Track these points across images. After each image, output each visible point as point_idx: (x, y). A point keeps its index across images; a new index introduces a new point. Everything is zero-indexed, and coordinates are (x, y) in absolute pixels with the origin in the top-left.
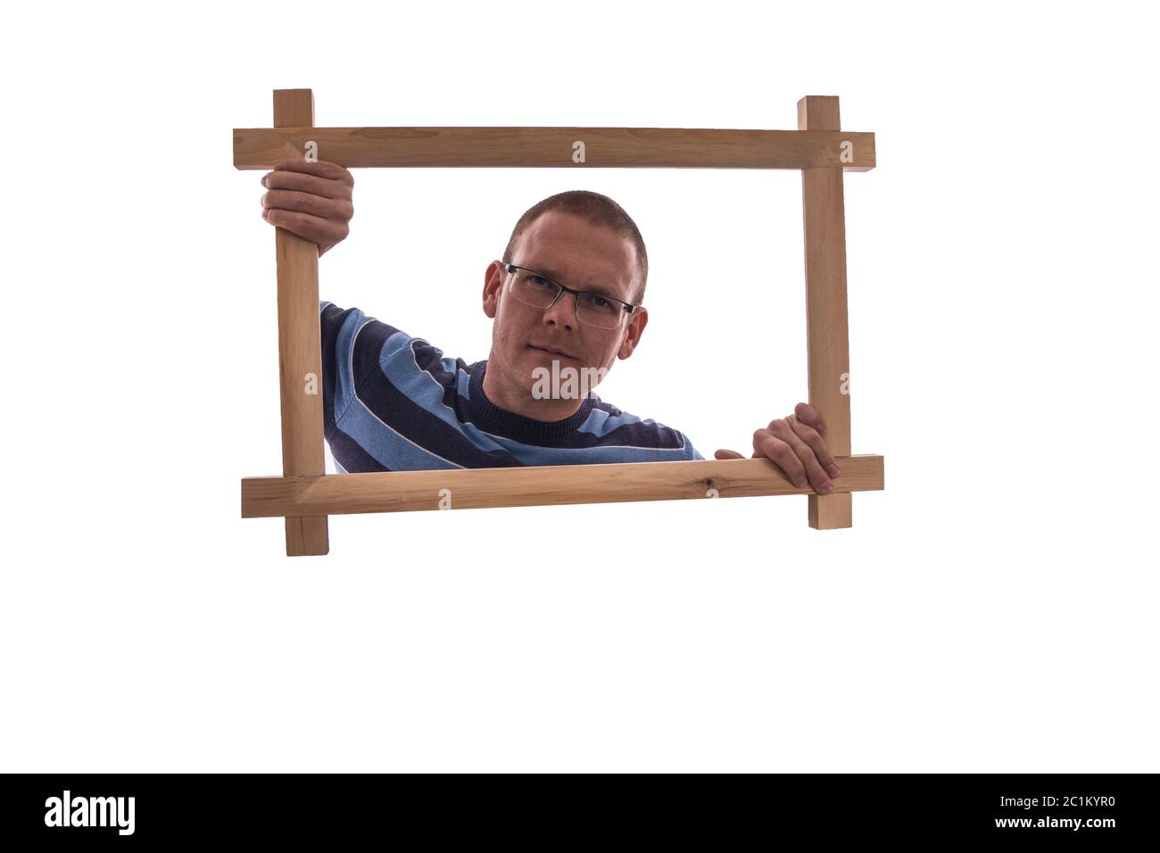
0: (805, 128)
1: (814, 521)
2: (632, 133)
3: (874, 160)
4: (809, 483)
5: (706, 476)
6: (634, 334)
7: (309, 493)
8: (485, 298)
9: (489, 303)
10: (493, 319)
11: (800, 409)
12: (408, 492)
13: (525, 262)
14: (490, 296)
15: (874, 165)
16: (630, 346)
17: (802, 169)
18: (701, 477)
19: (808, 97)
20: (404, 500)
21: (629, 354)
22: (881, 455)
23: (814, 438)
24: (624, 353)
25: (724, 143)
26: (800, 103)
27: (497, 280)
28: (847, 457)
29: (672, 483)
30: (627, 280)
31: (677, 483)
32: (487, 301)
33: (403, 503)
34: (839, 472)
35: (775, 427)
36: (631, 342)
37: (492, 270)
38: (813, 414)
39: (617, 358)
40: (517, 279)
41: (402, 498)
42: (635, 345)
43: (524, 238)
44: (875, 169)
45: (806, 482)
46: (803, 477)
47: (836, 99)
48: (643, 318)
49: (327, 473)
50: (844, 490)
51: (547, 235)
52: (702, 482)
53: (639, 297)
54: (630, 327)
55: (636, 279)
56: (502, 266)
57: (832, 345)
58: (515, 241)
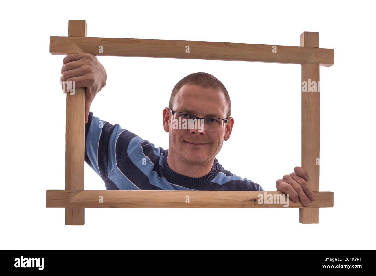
0: (303, 46)
1: (302, 220)
2: (226, 45)
3: (334, 61)
4: (300, 201)
5: (254, 198)
6: (229, 130)
7: (76, 198)
8: (164, 124)
9: (166, 126)
10: (168, 133)
11: (296, 169)
12: (120, 199)
13: (178, 109)
14: (166, 123)
15: (333, 63)
16: (228, 134)
17: (302, 64)
18: (251, 198)
19: (304, 32)
20: (118, 203)
21: (228, 137)
22: (333, 192)
23: (304, 183)
24: (227, 138)
25: (268, 51)
26: (301, 35)
27: (168, 115)
28: (317, 192)
29: (239, 200)
30: (223, 109)
31: (242, 200)
32: (165, 125)
33: (117, 204)
34: (315, 198)
35: (285, 178)
36: (228, 132)
37: (165, 112)
38: (302, 171)
39: (224, 140)
40: (176, 116)
41: (117, 202)
42: (230, 133)
43: (176, 98)
44: (333, 65)
45: (298, 200)
46: (297, 198)
47: (317, 34)
48: (232, 121)
49: (85, 189)
50: (316, 207)
51: (186, 95)
52: (252, 200)
53: (229, 113)
54: (227, 127)
55: (226, 108)
56: (169, 110)
57: (312, 142)
58: (173, 99)
